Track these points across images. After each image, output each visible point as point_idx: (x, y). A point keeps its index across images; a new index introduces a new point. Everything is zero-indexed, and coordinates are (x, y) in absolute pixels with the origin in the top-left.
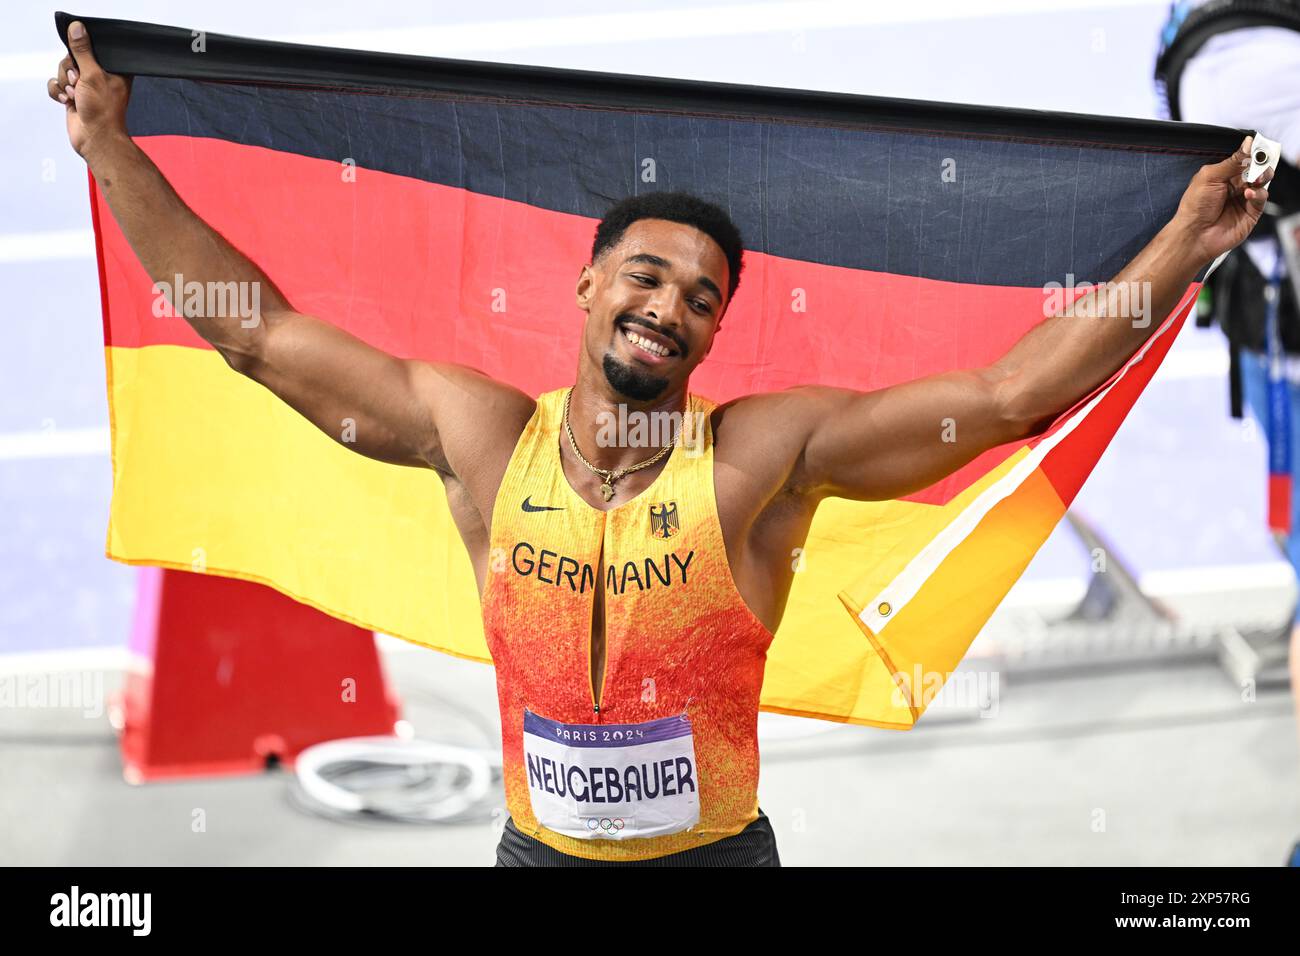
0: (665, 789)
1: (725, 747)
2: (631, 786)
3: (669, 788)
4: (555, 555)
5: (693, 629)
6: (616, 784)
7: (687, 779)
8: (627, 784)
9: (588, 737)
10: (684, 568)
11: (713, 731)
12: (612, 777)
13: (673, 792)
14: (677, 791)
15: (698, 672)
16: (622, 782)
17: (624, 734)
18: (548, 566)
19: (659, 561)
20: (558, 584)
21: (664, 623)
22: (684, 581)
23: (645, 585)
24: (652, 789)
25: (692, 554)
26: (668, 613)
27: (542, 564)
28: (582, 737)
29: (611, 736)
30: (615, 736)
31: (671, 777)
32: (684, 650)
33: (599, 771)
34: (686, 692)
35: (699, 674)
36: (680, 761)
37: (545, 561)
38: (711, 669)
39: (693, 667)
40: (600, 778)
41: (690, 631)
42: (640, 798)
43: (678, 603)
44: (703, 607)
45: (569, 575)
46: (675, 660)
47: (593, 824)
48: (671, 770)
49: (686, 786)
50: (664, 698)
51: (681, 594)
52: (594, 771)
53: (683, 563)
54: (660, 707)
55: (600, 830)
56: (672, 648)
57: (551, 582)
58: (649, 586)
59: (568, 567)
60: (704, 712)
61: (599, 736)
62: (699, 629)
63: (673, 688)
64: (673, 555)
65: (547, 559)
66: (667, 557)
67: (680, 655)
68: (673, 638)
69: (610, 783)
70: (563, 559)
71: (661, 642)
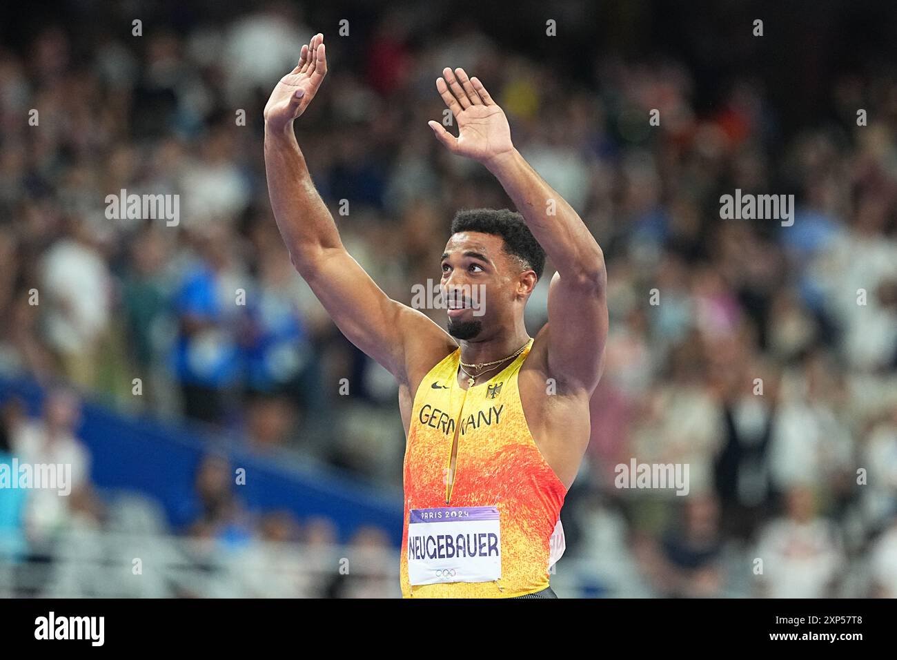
0: (480, 552)
1: (520, 535)
2: (460, 548)
3: (483, 551)
4: (440, 412)
5: (500, 453)
6: (451, 545)
7: (494, 547)
8: (458, 546)
9: (437, 515)
10: (497, 415)
11: (512, 523)
12: (449, 541)
13: (485, 554)
14: (488, 554)
15: (503, 482)
16: (455, 544)
17: (457, 513)
18: (435, 418)
19: (486, 413)
20: (438, 428)
21: (484, 448)
22: (497, 422)
23: (476, 426)
24: (472, 551)
25: (502, 406)
26: (487, 442)
27: (433, 417)
28: (434, 516)
29: (450, 515)
30: (452, 514)
31: (485, 545)
32: (495, 466)
33: (442, 537)
34: (495, 493)
35: (504, 483)
36: (490, 535)
37: (434, 415)
38: (512, 481)
39: (500, 478)
40: (443, 542)
41: (499, 454)
42: (465, 556)
43: (493, 436)
44: (507, 439)
45: (444, 423)
46: (489, 472)
47: (439, 573)
48: (485, 540)
49: (493, 552)
50: (482, 495)
51: (495, 431)
52: (440, 537)
53: (497, 412)
54: (479, 501)
55: (442, 577)
56: (488, 464)
57: (434, 427)
58: (478, 426)
59: (444, 419)
60: (507, 508)
61: (444, 515)
62: (504, 454)
63: (487, 490)
64: (494, 408)
65: (436, 414)
66: (491, 409)
67: (492, 469)
68: (488, 458)
69: (448, 545)
70: (443, 414)
71: (482, 460)
